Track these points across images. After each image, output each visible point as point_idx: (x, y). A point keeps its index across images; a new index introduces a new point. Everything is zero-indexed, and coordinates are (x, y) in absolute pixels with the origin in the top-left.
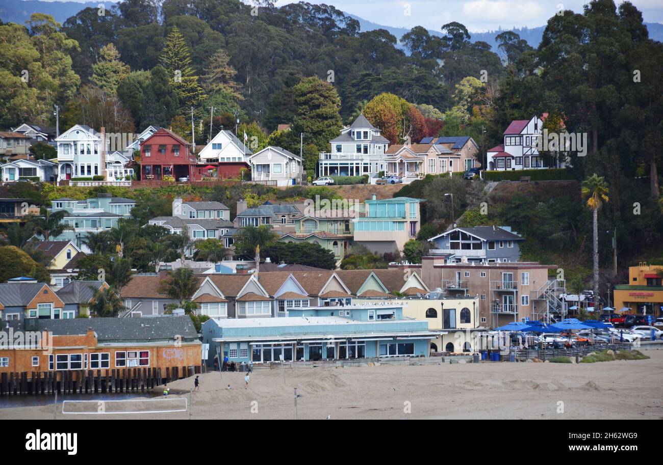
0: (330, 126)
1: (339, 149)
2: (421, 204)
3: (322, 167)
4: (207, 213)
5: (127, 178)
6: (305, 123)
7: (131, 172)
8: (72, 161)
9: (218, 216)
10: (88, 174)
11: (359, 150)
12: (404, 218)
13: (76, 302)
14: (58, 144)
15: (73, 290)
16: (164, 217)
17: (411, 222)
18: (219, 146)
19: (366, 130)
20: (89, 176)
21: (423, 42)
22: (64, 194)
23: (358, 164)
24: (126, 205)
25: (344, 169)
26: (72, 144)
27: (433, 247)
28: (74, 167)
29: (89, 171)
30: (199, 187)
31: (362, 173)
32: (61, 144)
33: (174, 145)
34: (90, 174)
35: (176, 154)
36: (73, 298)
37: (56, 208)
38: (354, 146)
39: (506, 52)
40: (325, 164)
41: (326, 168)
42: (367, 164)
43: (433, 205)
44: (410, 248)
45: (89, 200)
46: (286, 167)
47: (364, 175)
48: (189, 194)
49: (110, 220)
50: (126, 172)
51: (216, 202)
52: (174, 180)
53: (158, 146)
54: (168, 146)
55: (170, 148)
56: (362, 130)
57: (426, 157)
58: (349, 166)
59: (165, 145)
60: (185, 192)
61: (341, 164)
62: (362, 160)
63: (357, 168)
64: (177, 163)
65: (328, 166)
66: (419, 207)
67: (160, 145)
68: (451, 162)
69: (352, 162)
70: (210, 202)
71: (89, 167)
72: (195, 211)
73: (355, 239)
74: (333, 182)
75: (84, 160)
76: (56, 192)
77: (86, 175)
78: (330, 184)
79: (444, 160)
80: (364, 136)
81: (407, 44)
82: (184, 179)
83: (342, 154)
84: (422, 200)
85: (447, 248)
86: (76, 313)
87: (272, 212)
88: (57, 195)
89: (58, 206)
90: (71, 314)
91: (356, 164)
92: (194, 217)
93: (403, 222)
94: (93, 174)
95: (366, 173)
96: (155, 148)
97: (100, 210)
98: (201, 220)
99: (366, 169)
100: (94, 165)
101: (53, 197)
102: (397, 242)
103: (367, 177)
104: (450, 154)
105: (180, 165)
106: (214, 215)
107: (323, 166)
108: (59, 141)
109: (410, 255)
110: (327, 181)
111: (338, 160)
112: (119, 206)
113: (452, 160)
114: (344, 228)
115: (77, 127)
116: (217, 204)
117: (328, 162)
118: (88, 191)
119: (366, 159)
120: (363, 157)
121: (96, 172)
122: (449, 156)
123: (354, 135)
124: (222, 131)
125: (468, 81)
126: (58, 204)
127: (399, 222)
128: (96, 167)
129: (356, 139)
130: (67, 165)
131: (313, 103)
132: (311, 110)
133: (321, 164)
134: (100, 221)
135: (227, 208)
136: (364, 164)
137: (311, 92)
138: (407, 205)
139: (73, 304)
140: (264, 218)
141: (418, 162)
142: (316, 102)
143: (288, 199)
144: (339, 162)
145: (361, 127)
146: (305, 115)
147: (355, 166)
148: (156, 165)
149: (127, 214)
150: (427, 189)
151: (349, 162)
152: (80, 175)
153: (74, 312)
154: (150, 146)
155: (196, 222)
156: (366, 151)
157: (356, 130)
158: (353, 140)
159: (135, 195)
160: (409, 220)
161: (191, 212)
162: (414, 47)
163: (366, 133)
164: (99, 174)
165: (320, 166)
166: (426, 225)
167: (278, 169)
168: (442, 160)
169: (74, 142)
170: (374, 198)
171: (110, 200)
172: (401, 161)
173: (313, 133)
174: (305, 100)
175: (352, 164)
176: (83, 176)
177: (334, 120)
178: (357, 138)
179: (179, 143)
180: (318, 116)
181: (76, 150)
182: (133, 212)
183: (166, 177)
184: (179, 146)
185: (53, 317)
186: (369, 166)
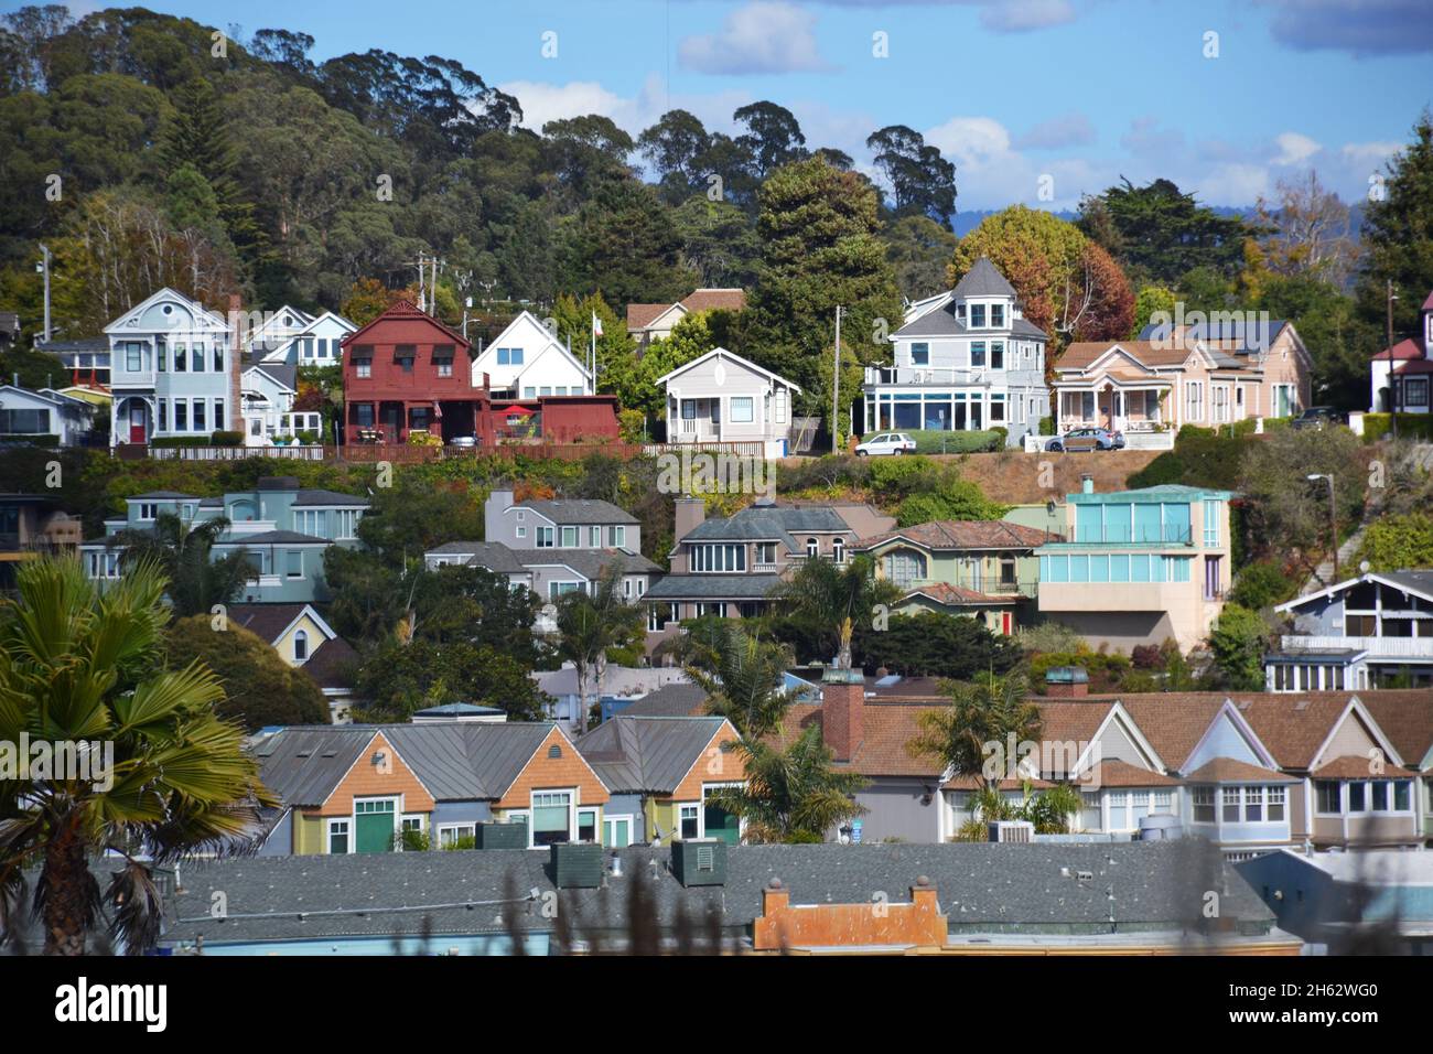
0: (866, 295)
1: (920, 354)
2: (1232, 503)
3: (872, 407)
4: (583, 530)
5: (305, 439)
6: (794, 286)
7: (313, 421)
8: (152, 391)
9: (612, 542)
10: (196, 428)
11: (978, 359)
12: (1189, 545)
13: (637, 787)
14: (113, 341)
15: (619, 746)
16: (466, 545)
17: (1208, 558)
18: (516, 356)
19: (997, 302)
20: (200, 433)
21: (690, 149)
22: (153, 480)
23: (978, 396)
24: (339, 512)
25: (937, 409)
26: (152, 341)
27: (1290, 629)
28: (155, 409)
29: (200, 421)
30: (537, 459)
31: (987, 422)
32: (119, 345)
33: (437, 347)
34: (203, 428)
35: (444, 371)
36: (624, 773)
37: (141, 519)
38: (964, 345)
39: (890, 176)
40: (884, 397)
41: (885, 409)
42: (1001, 397)
43: (1275, 505)
44: (1230, 630)
45: (228, 497)
46: (767, 406)
47: (995, 429)
48: (510, 479)
49: (296, 552)
50: (299, 422)
51: (601, 503)
52: (440, 443)
53: (392, 349)
54: (419, 349)
55: (425, 354)
56: (988, 302)
57: (1179, 374)
58: (953, 401)
59: (412, 347)
60: (496, 475)
61: (928, 397)
62: (988, 385)
63: (976, 408)
64: (448, 397)
65: (892, 402)
66: (1227, 513)
67: (399, 347)
68: (1239, 390)
69: (960, 391)
70: (586, 503)
71: (199, 407)
72: (553, 525)
73: (1043, 607)
74: (914, 447)
75: (184, 388)
76: (128, 476)
77: (190, 430)
78: (904, 451)
79: (1224, 384)
80: (993, 318)
81: (652, 153)
82: (467, 441)
83: (929, 366)
84: (1239, 494)
85: (1335, 631)
86: (636, 821)
87: (779, 528)
88: (133, 482)
89: (145, 515)
90: (622, 825)
91: (974, 396)
92: (549, 544)
93: (1187, 557)
94: (210, 428)
95: (998, 423)
96: (385, 355)
97: (265, 527)
98: (569, 551)
99: (997, 412)
100: (214, 403)
101: (124, 488)
102: (1171, 615)
103: (1003, 432)
104: (1237, 368)
105: (456, 402)
106: (599, 539)
107: (878, 402)
108: (115, 335)
109: (1229, 653)
110: (900, 445)
111: (920, 386)
112: (320, 512)
113: (1242, 385)
114: (999, 573)
115: (166, 294)
116: (602, 508)
117: (891, 391)
118: (215, 473)
119: (998, 381)
120: (991, 379)
121: (219, 421)
122: (1237, 375)
123: (963, 313)
124: (525, 313)
125: (914, 227)
126: (145, 507)
127: (1177, 557)
128: (219, 409)
129: (969, 327)
130: (135, 402)
131: (818, 228)
132: (810, 249)
133: (872, 397)
134: (271, 557)
135: (634, 520)
136: (994, 397)
137: (807, 199)
138: (1198, 508)
139: (628, 793)
140: (760, 545)
141: (1159, 389)
142: (828, 226)
143: (809, 493)
144: (923, 391)
145: (987, 291)
146: (792, 263)
147: (968, 401)
148: (388, 402)
149: (346, 536)
150: (1251, 464)
151: (953, 391)
152: (172, 431)
153: (630, 818)
154: (371, 347)
155: (558, 557)
156: (997, 360)
157: (970, 302)
158: (961, 329)
159: (353, 484)
160: (1201, 550)
161: (540, 530)
162: (668, 161)
163: (997, 309)
164: (227, 427)
165: (866, 402)
166: (1258, 567)
167: (742, 413)
168: (1218, 384)
169: (158, 336)
170: (1089, 486)
171: (293, 497)
172: (1108, 387)
173: (817, 312)
174: (796, 221)
175: (962, 396)
176: (181, 433)
177: (874, 277)
178: (975, 323)
179: (451, 341)
180: (831, 265)
181: (161, 358)
182: (362, 531)
183: (415, 433)
184: (451, 348)
185: (574, 837)
186: (1005, 401)
